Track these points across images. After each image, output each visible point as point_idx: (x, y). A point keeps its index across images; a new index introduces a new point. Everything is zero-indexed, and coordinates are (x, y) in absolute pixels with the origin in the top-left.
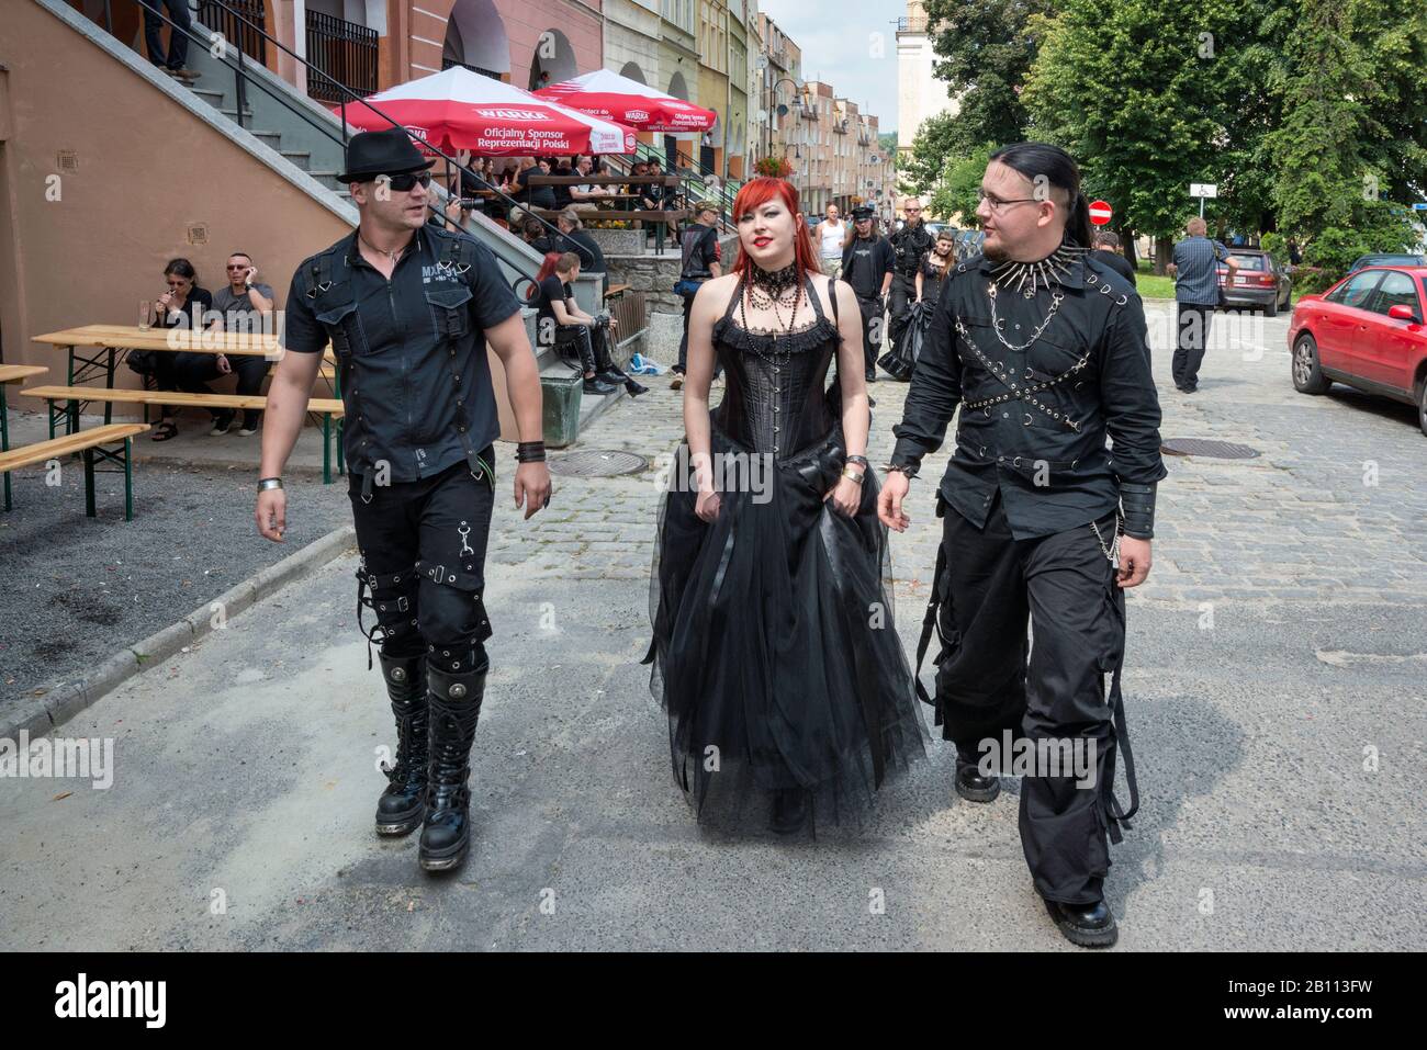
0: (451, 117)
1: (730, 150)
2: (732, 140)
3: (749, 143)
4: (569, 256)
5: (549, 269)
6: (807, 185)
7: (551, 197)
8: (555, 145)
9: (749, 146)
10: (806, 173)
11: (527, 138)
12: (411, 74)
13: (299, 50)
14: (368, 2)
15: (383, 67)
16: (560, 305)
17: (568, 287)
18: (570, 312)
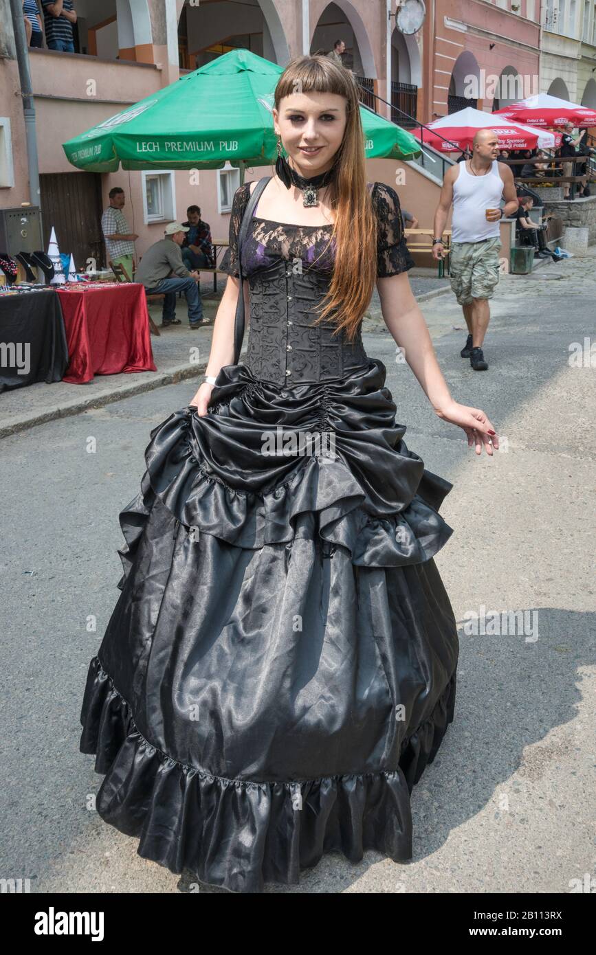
4: (527, 198)
11: (506, 143)
12: (433, 107)
13: (389, 100)
14: (412, 71)
15: (420, 105)
16: (523, 220)
17: (526, 212)
18: (528, 223)
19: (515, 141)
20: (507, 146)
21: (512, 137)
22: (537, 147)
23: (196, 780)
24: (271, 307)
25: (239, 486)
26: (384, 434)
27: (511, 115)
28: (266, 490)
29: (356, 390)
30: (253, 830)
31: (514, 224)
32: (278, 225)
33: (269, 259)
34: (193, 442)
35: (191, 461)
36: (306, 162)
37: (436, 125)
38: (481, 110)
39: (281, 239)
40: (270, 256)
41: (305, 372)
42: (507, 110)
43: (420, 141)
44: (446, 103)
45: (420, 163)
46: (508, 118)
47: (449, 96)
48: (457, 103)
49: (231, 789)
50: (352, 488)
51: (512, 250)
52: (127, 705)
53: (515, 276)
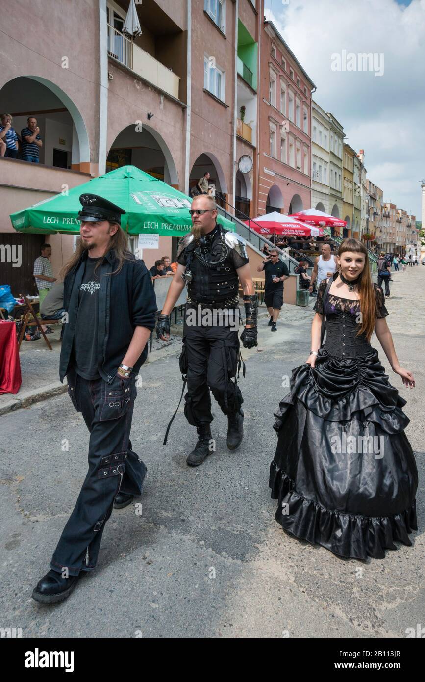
0: (276, 226)
1: (354, 230)
2: (355, 226)
3: (361, 226)
4: (306, 262)
5: (301, 265)
6: (385, 242)
7: (297, 246)
8: (301, 234)
9: (361, 228)
10: (385, 237)
11: (294, 232)
12: (258, 211)
13: (234, 206)
14: (247, 191)
15: (251, 209)
16: (303, 274)
17: (305, 270)
18: (306, 276)
19: (299, 231)
20: (295, 233)
21: (297, 229)
22: (311, 235)
23: (320, 509)
24: (337, 328)
25: (329, 397)
26: (382, 378)
27: (297, 217)
28: (339, 399)
29: (370, 363)
30: (342, 531)
31: (298, 277)
32: (339, 298)
33: (336, 311)
34: (311, 378)
35: (310, 385)
36: (351, 276)
37: (258, 219)
38: (283, 214)
39: (341, 304)
40: (337, 310)
41: (350, 354)
42: (295, 215)
43: (248, 227)
44: (265, 209)
45: (248, 238)
46: (296, 219)
47: (266, 206)
48: (270, 209)
49: (334, 514)
50: (374, 401)
51: (297, 292)
52: (291, 481)
53: (299, 307)
